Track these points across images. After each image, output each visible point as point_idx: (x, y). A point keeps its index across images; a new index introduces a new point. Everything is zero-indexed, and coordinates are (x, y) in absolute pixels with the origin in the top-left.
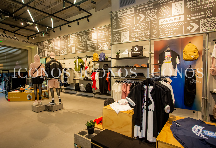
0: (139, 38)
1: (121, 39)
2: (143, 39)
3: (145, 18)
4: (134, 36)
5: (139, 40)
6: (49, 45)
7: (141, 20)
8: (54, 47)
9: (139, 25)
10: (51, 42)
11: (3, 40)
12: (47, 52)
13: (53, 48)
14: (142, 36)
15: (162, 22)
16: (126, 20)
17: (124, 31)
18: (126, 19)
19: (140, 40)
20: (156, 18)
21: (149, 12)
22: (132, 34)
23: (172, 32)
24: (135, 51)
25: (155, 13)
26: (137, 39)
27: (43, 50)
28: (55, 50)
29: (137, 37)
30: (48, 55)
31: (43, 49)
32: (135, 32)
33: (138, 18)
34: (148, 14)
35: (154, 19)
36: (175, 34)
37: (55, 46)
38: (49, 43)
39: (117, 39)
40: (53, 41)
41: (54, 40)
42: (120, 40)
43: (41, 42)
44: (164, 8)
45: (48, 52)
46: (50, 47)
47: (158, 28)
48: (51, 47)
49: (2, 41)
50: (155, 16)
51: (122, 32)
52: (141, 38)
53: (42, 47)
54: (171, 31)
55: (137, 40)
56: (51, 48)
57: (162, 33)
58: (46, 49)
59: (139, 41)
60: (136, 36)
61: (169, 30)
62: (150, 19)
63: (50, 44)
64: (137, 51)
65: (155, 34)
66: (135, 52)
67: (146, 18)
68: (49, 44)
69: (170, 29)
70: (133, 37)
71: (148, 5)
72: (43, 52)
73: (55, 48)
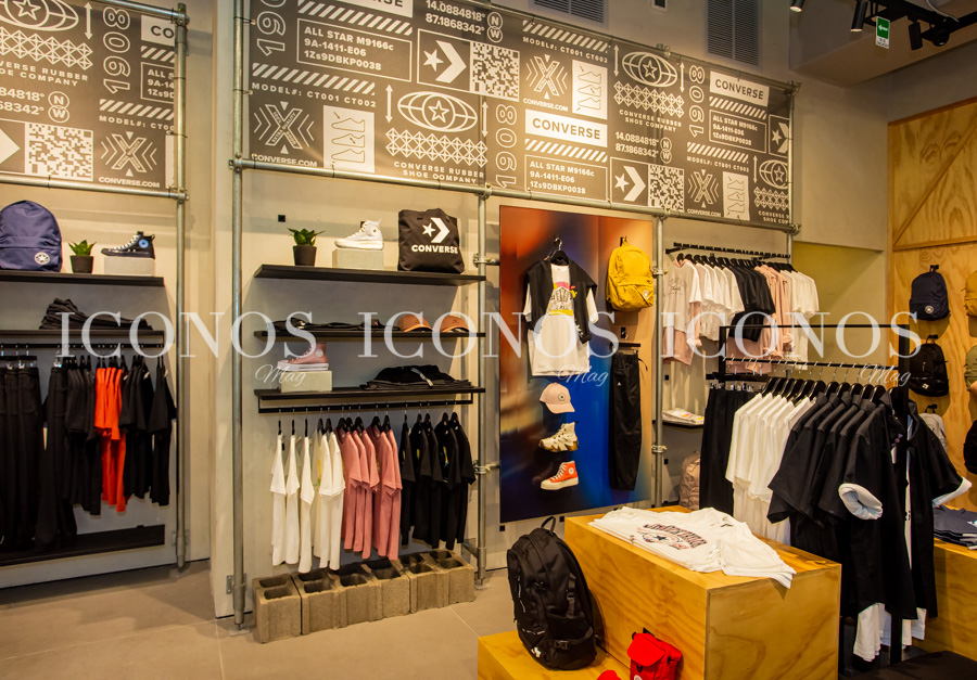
0: (434, 172)
1: (318, 144)
2: (456, 178)
3: (466, 73)
4: (407, 151)
5: (437, 184)
7: (448, 76)
9: (436, 99)
14: (451, 163)
15: (537, 123)
16: (360, 40)
17: (341, 99)
18: (362, 35)
19: (443, 184)
20: (512, 96)
21: (485, 51)
22: (392, 134)
23: (572, 180)
24: (436, 240)
25: (512, 71)
26: (426, 175)
29: (426, 160)
32: (414, 129)
33: (433, 60)
34: (481, 58)
35: (506, 98)
36: (581, 195)
39: (293, 140)
42: (314, 154)
44: (547, 65)
47: (521, 145)
50: (509, 82)
51: (328, 103)
52: (446, 173)
54: (570, 175)
55: (422, 178)
57: (538, 175)
59: (439, 188)
60: (420, 153)
61: (563, 168)
62: (487, 88)
64: (444, 243)
65: (510, 172)
66: (436, 244)
67: (471, 77)
69: (567, 165)
70: (400, 157)
71: (484, 15)
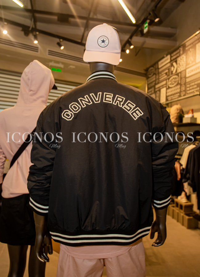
6: (172, 68)
8: (185, 70)
10: (178, 55)
11: (62, 66)
12: (167, 89)
13: (183, 75)
27: (157, 86)
28: (188, 80)
30: (167, 100)
31: (158, 83)
37: (189, 64)
38: (171, 61)
40: (181, 52)
41: (184, 46)
43: (152, 66)
45: (169, 88)
46: (174, 72)
48: (176, 71)
49: (60, 68)
53: (154, 79)
56: (177, 75)
58: (164, 82)
63: (174, 64)
68: (172, 65)
72: (156, 92)
73: (187, 71)
